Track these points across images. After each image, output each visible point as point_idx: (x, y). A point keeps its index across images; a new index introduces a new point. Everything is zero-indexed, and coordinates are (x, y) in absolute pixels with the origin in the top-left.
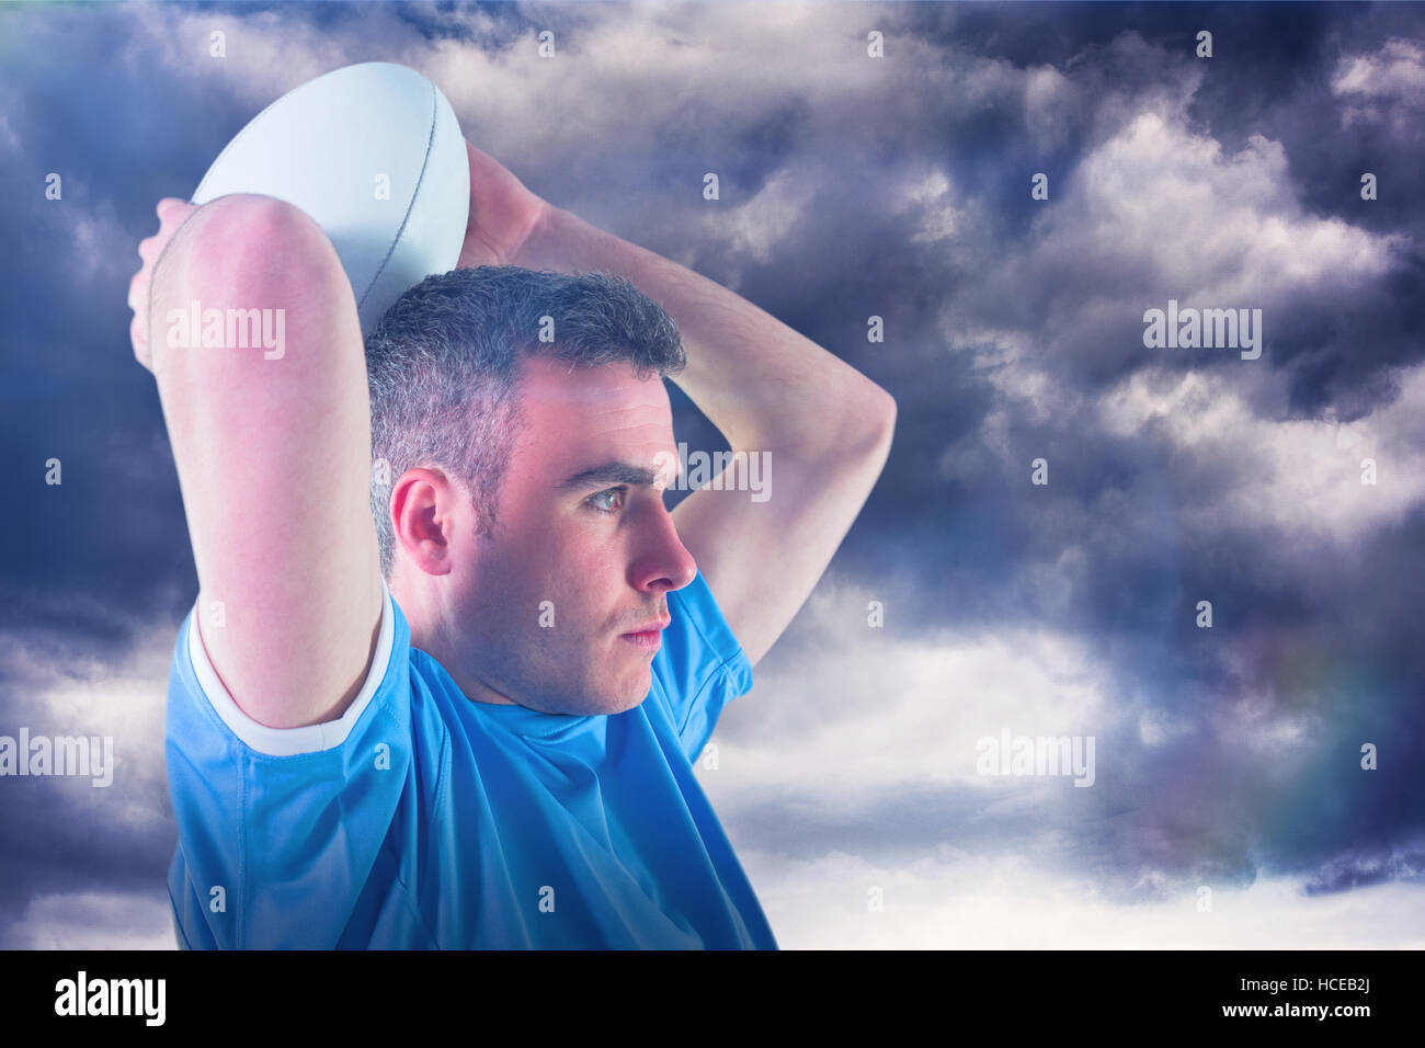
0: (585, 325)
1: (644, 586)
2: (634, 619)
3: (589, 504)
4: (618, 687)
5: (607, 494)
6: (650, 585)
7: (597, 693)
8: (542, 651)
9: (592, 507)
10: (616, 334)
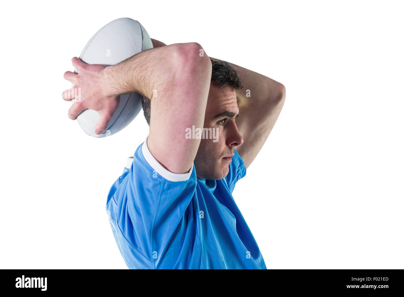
0: (221, 77)
1: (230, 145)
2: (227, 154)
3: (218, 123)
4: (222, 172)
5: (222, 120)
6: (231, 145)
7: (217, 174)
8: (204, 162)
9: (219, 124)
10: (228, 80)
